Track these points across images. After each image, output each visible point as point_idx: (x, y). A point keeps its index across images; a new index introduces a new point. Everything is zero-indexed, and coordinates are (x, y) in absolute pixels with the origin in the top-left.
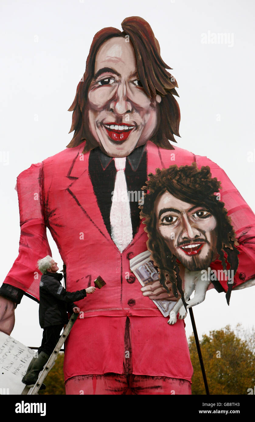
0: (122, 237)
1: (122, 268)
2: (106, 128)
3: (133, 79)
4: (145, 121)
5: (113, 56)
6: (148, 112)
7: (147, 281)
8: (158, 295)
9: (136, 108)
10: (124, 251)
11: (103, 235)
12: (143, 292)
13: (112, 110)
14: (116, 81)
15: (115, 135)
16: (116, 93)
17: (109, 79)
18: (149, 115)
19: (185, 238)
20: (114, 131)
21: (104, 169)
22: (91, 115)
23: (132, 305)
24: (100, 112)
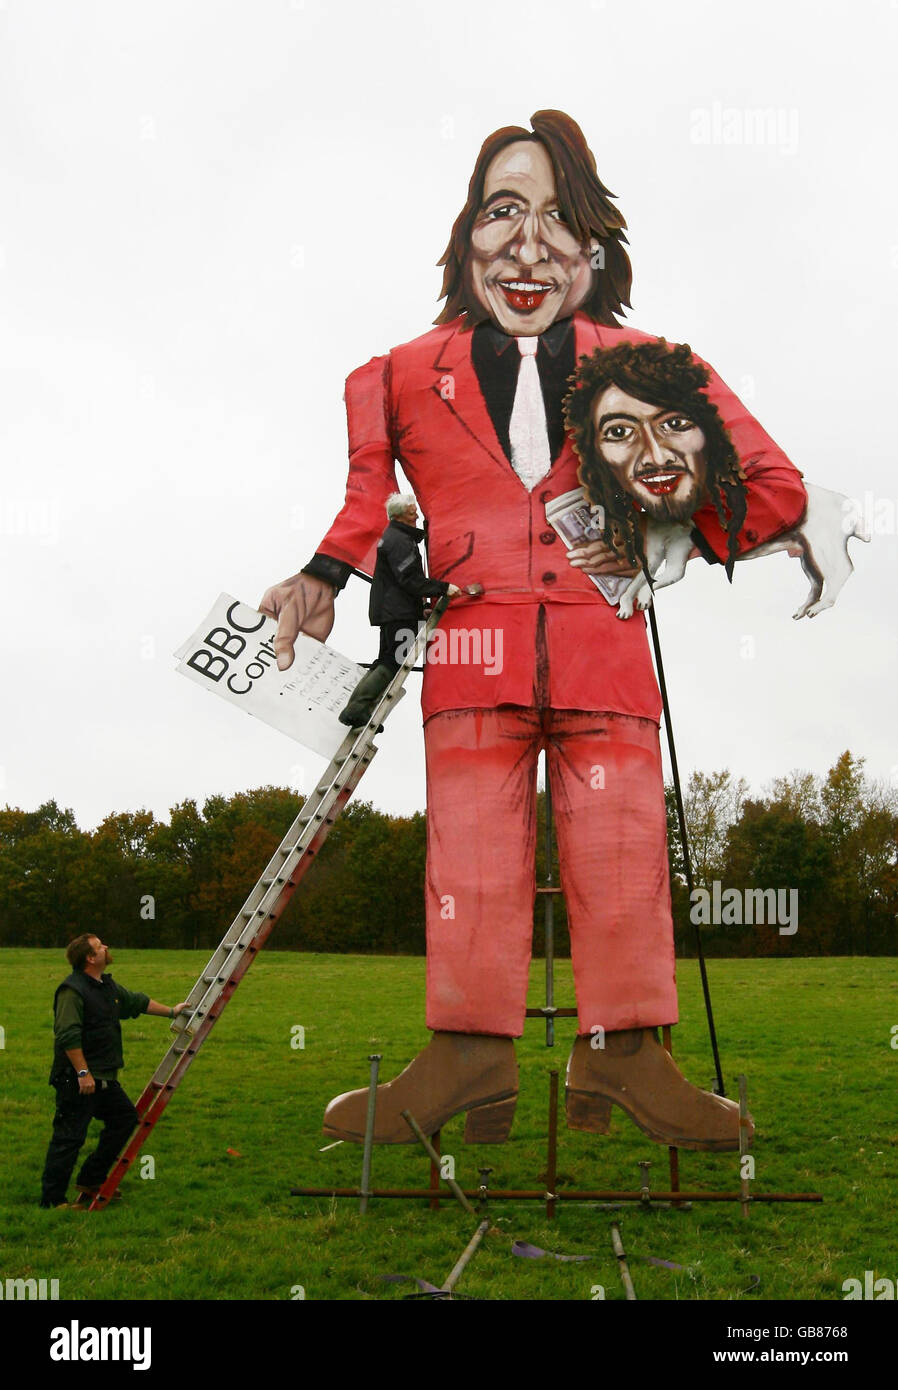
0: (531, 463)
1: (531, 517)
2: (504, 288)
3: (550, 208)
4: (571, 277)
5: (515, 171)
6: (576, 264)
7: (577, 542)
9: (556, 255)
10: (534, 489)
11: (497, 461)
12: (570, 559)
13: (514, 258)
14: (520, 212)
15: (518, 299)
16: (521, 229)
17: (509, 208)
18: (579, 269)
19: (648, 464)
20: (518, 292)
21: (499, 354)
22: (477, 269)
23: (550, 582)
24: (492, 262)
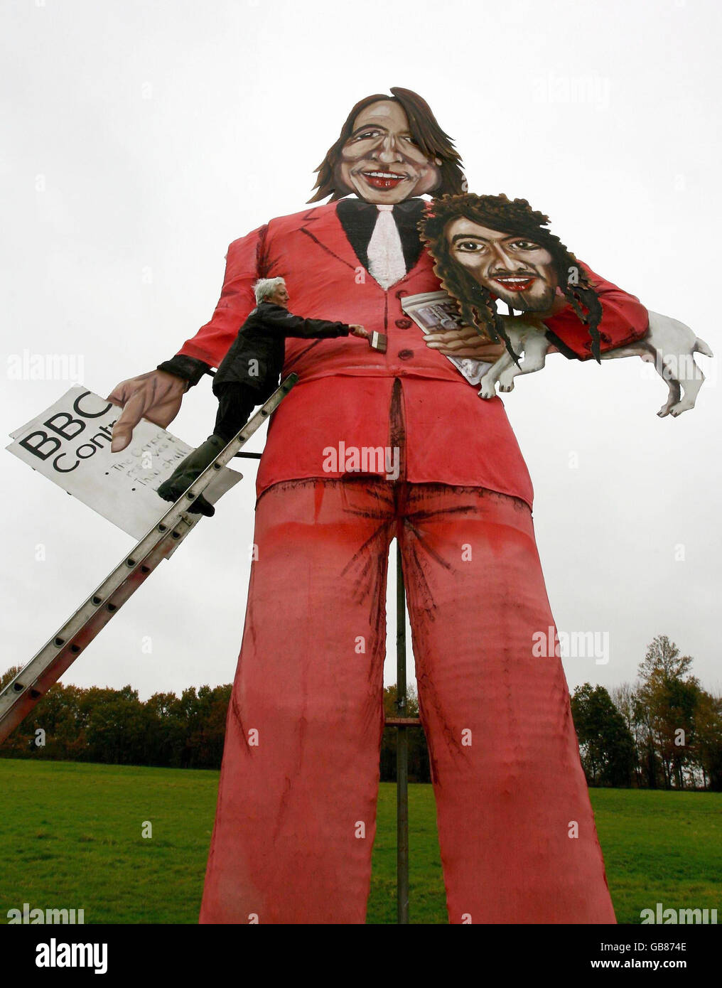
0: (387, 270)
1: (386, 308)
2: (366, 176)
3: (403, 136)
4: (421, 174)
5: (378, 115)
7: (434, 329)
8: (455, 349)
9: (407, 160)
10: (390, 288)
12: (427, 342)
13: (375, 159)
14: (381, 135)
16: (381, 144)
18: (427, 171)
19: (500, 269)
20: (377, 178)
22: (344, 168)
23: (406, 358)
